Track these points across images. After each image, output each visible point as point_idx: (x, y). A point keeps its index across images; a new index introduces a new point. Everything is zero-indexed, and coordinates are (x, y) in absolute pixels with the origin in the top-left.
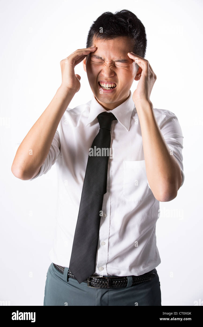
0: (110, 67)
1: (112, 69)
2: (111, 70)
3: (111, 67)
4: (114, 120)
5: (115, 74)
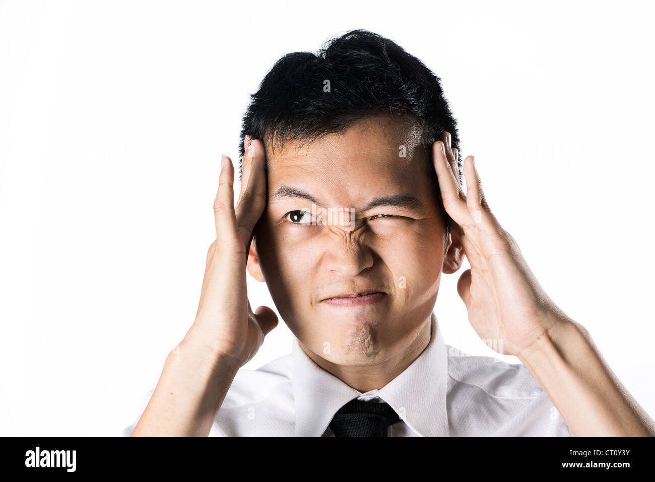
0: (354, 234)
1: (362, 239)
2: (358, 243)
3: (358, 232)
4: (390, 425)
5: (378, 260)
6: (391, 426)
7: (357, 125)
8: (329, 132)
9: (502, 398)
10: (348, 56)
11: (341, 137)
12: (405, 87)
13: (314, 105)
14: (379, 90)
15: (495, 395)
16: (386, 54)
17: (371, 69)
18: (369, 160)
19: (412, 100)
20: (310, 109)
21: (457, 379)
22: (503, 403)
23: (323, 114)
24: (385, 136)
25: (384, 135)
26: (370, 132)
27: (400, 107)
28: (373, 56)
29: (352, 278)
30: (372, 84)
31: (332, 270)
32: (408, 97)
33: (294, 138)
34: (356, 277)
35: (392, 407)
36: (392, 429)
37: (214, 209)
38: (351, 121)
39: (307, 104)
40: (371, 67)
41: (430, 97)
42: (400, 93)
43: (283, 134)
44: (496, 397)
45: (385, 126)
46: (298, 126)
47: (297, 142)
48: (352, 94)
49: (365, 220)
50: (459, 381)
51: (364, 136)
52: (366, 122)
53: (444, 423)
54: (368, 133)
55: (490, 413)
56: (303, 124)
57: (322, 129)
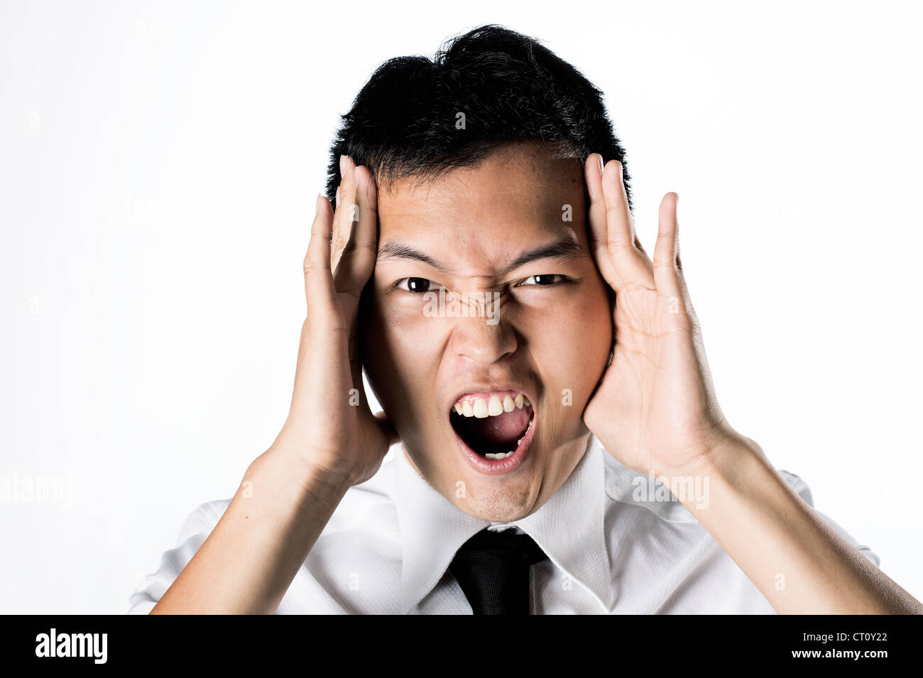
4: (531, 564)
6: (533, 566)
7: (495, 156)
8: (457, 165)
9: (678, 522)
10: (481, 61)
11: (474, 172)
12: (559, 104)
13: (436, 127)
14: (526, 107)
15: (668, 519)
16: (533, 58)
17: (514, 78)
18: (512, 203)
19: (568, 120)
20: (431, 133)
21: (616, 498)
22: (680, 528)
23: (448, 139)
24: (534, 170)
25: (532, 168)
26: (512, 164)
27: (553, 130)
28: (516, 61)
29: (486, 366)
30: (515, 99)
31: (461, 355)
32: (563, 116)
33: (408, 174)
34: (492, 366)
35: (535, 540)
36: (533, 570)
37: (304, 269)
38: (486, 150)
39: (426, 126)
40: (514, 75)
41: (592, 117)
42: (554, 111)
43: (392, 168)
44: (670, 521)
45: (533, 156)
46: (414, 156)
47: (413, 179)
48: (489, 112)
49: (507, 286)
50: (619, 500)
51: (504, 170)
52: (507, 151)
53: (603, 560)
54: (510, 166)
55: (662, 543)
56: (422, 153)
57: (447, 161)
